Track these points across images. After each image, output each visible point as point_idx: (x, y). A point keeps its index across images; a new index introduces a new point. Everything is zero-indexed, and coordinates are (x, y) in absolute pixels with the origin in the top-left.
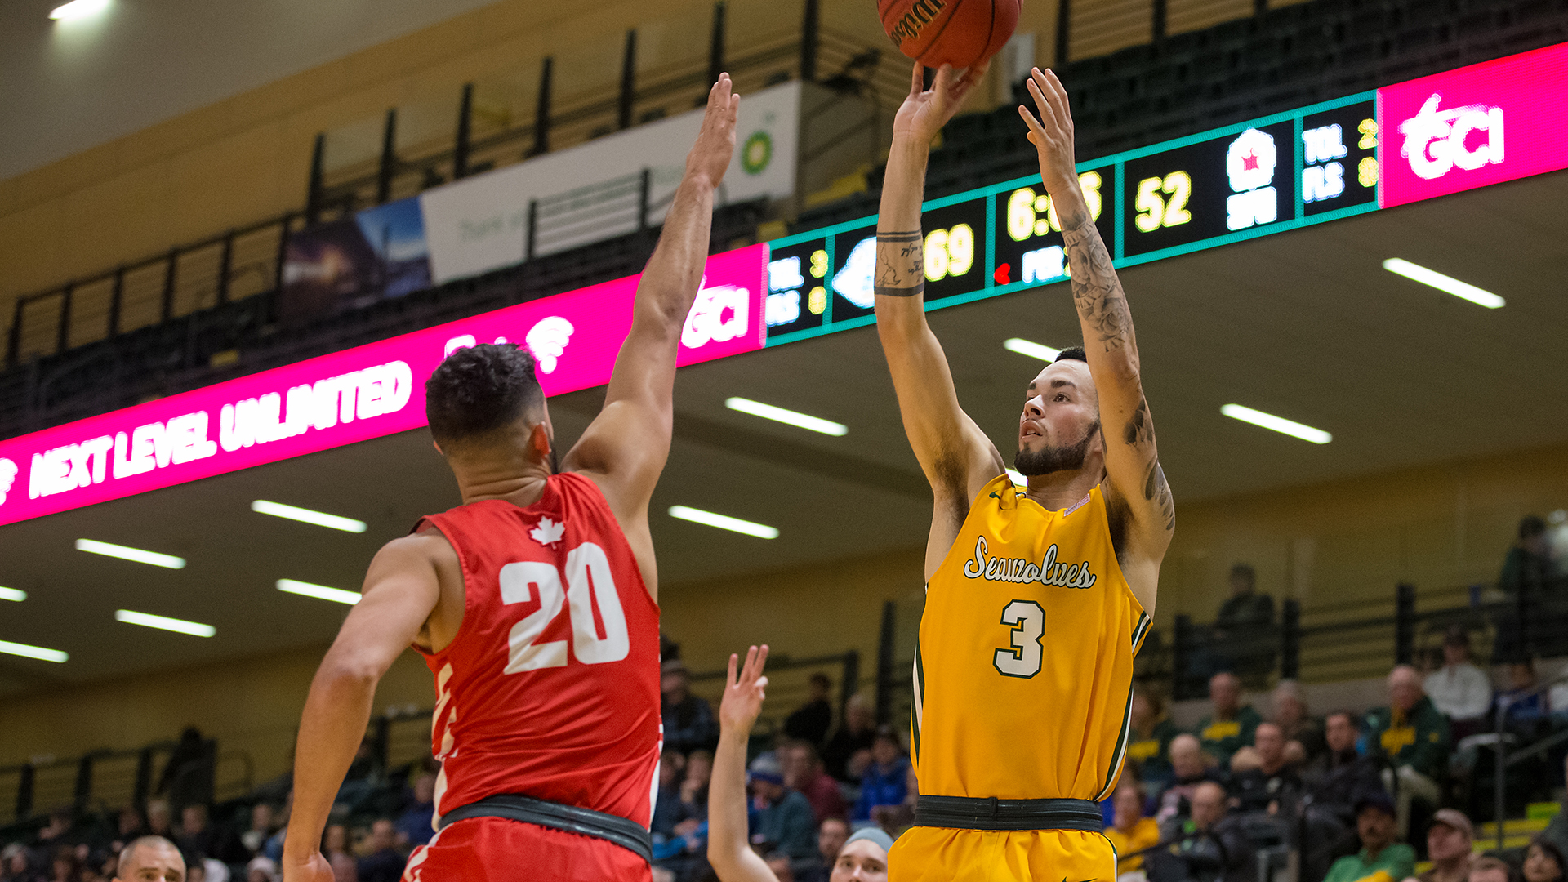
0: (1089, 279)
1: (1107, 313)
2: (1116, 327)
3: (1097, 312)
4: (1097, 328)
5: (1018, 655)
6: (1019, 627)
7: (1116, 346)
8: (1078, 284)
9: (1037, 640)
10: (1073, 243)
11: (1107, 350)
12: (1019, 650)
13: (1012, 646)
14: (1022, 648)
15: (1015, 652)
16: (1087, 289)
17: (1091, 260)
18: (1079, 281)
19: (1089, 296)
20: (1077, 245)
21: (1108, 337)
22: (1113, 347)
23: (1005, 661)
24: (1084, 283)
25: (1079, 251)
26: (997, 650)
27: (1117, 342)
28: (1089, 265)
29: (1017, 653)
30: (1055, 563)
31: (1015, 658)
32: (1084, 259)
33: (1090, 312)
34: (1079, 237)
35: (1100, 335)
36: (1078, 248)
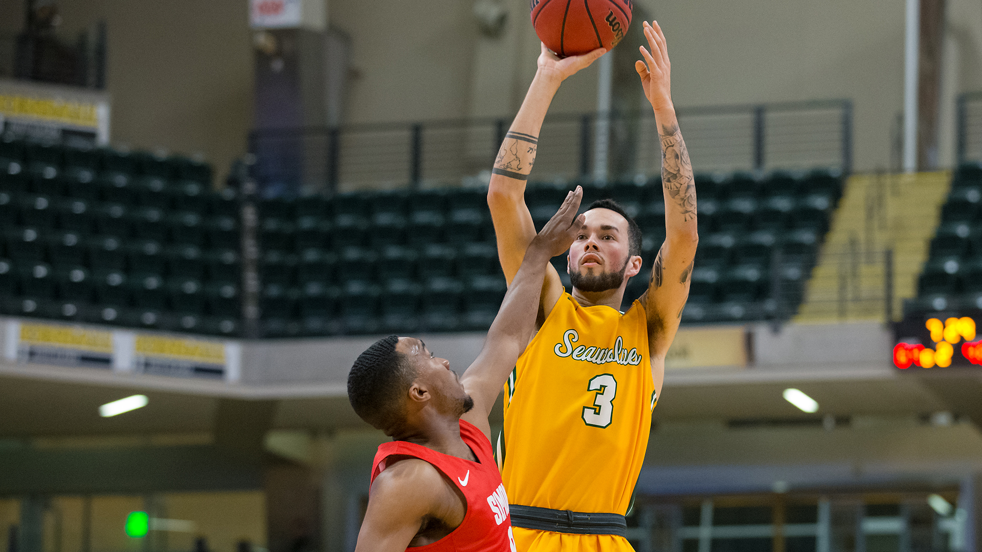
0: (678, 170)
1: (688, 195)
2: (692, 205)
3: (681, 194)
4: (680, 205)
5: (597, 411)
6: (602, 392)
9: (611, 402)
10: (670, 144)
11: (686, 221)
12: (598, 408)
13: (594, 405)
14: (600, 406)
16: (676, 177)
18: (672, 171)
19: (677, 182)
21: (687, 212)
22: (690, 218)
23: (589, 414)
24: (675, 173)
25: (674, 150)
26: (584, 408)
28: (679, 161)
29: (597, 410)
31: (595, 413)
32: (677, 156)
33: (677, 193)
34: (675, 141)
35: (681, 209)
36: (674, 148)
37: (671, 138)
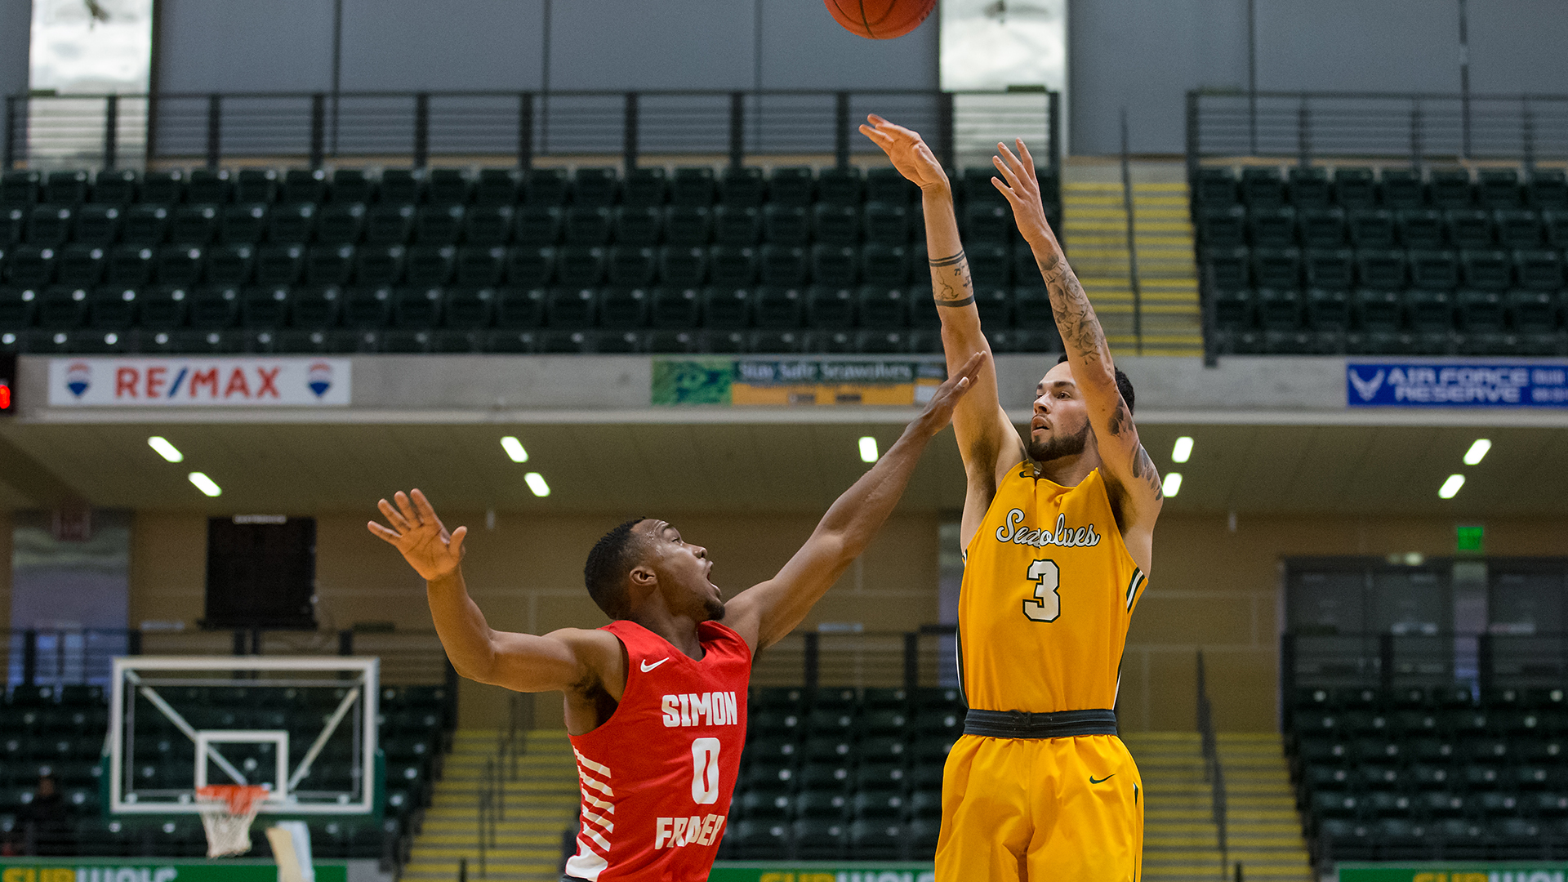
0: (1066, 307)
1: (1083, 334)
2: (1091, 344)
3: (1076, 334)
4: (1076, 347)
5: (1041, 604)
6: (1042, 581)
7: (1093, 360)
8: (1057, 312)
9: (1055, 591)
10: (1050, 279)
11: (1087, 363)
12: (1041, 600)
13: (1035, 597)
14: (1042, 598)
15: (1038, 602)
16: (1065, 316)
17: (1066, 292)
18: (1058, 310)
19: (1067, 322)
20: (1053, 281)
21: (1086, 353)
22: (1091, 360)
23: (1031, 608)
24: (1062, 311)
25: (1056, 286)
26: (1024, 601)
27: (1094, 356)
28: (1065, 296)
30: (1064, 529)
31: (1039, 606)
32: (1061, 292)
33: (1070, 334)
34: (1055, 275)
35: (1080, 352)
36: (1055, 283)
37: (1050, 273)
